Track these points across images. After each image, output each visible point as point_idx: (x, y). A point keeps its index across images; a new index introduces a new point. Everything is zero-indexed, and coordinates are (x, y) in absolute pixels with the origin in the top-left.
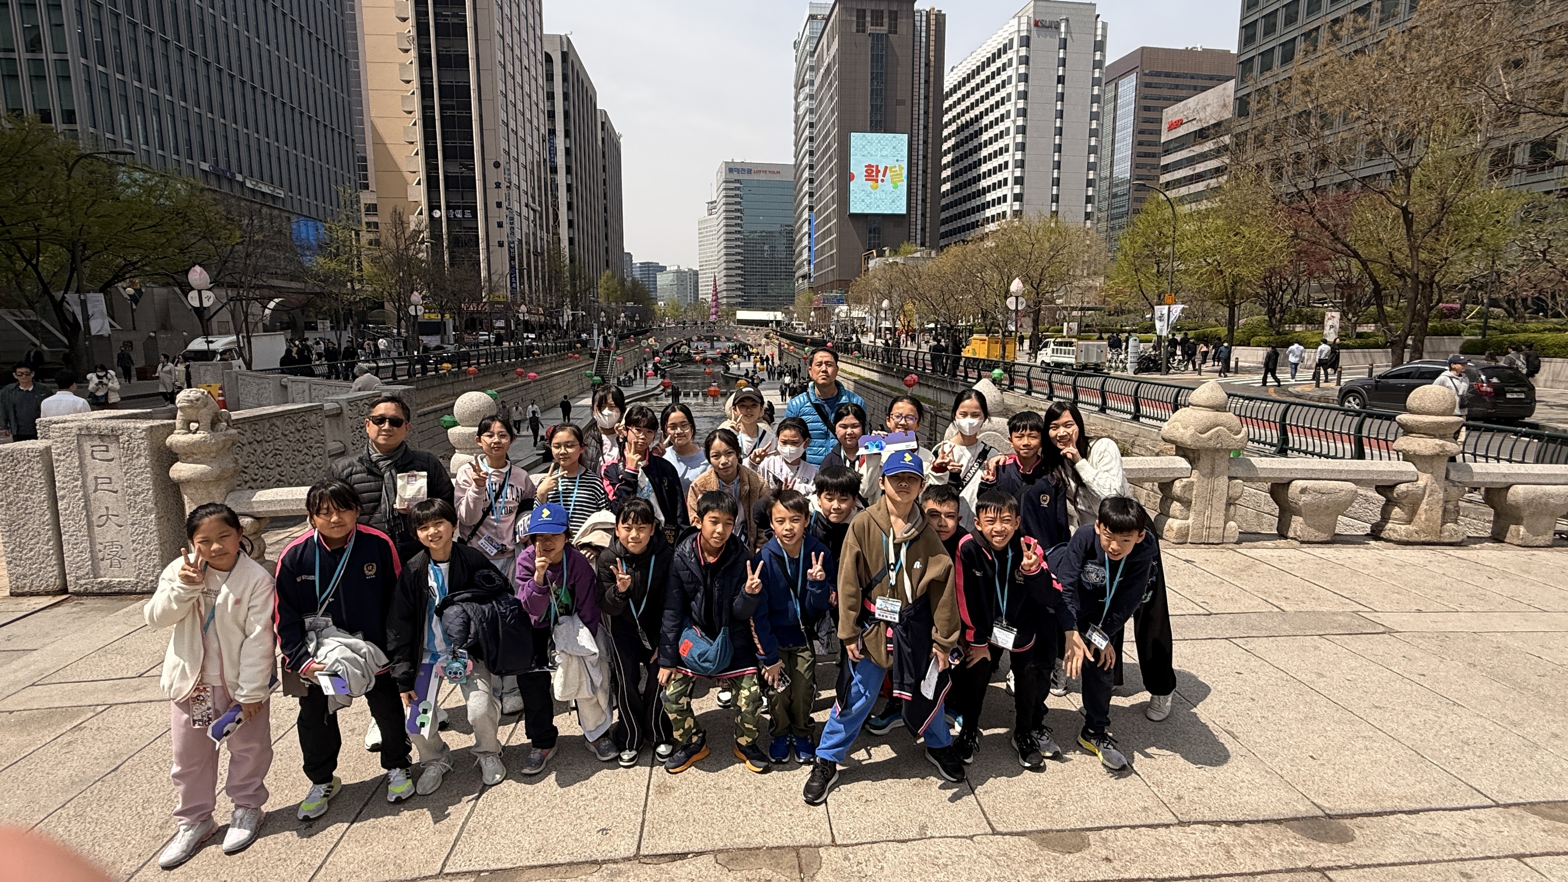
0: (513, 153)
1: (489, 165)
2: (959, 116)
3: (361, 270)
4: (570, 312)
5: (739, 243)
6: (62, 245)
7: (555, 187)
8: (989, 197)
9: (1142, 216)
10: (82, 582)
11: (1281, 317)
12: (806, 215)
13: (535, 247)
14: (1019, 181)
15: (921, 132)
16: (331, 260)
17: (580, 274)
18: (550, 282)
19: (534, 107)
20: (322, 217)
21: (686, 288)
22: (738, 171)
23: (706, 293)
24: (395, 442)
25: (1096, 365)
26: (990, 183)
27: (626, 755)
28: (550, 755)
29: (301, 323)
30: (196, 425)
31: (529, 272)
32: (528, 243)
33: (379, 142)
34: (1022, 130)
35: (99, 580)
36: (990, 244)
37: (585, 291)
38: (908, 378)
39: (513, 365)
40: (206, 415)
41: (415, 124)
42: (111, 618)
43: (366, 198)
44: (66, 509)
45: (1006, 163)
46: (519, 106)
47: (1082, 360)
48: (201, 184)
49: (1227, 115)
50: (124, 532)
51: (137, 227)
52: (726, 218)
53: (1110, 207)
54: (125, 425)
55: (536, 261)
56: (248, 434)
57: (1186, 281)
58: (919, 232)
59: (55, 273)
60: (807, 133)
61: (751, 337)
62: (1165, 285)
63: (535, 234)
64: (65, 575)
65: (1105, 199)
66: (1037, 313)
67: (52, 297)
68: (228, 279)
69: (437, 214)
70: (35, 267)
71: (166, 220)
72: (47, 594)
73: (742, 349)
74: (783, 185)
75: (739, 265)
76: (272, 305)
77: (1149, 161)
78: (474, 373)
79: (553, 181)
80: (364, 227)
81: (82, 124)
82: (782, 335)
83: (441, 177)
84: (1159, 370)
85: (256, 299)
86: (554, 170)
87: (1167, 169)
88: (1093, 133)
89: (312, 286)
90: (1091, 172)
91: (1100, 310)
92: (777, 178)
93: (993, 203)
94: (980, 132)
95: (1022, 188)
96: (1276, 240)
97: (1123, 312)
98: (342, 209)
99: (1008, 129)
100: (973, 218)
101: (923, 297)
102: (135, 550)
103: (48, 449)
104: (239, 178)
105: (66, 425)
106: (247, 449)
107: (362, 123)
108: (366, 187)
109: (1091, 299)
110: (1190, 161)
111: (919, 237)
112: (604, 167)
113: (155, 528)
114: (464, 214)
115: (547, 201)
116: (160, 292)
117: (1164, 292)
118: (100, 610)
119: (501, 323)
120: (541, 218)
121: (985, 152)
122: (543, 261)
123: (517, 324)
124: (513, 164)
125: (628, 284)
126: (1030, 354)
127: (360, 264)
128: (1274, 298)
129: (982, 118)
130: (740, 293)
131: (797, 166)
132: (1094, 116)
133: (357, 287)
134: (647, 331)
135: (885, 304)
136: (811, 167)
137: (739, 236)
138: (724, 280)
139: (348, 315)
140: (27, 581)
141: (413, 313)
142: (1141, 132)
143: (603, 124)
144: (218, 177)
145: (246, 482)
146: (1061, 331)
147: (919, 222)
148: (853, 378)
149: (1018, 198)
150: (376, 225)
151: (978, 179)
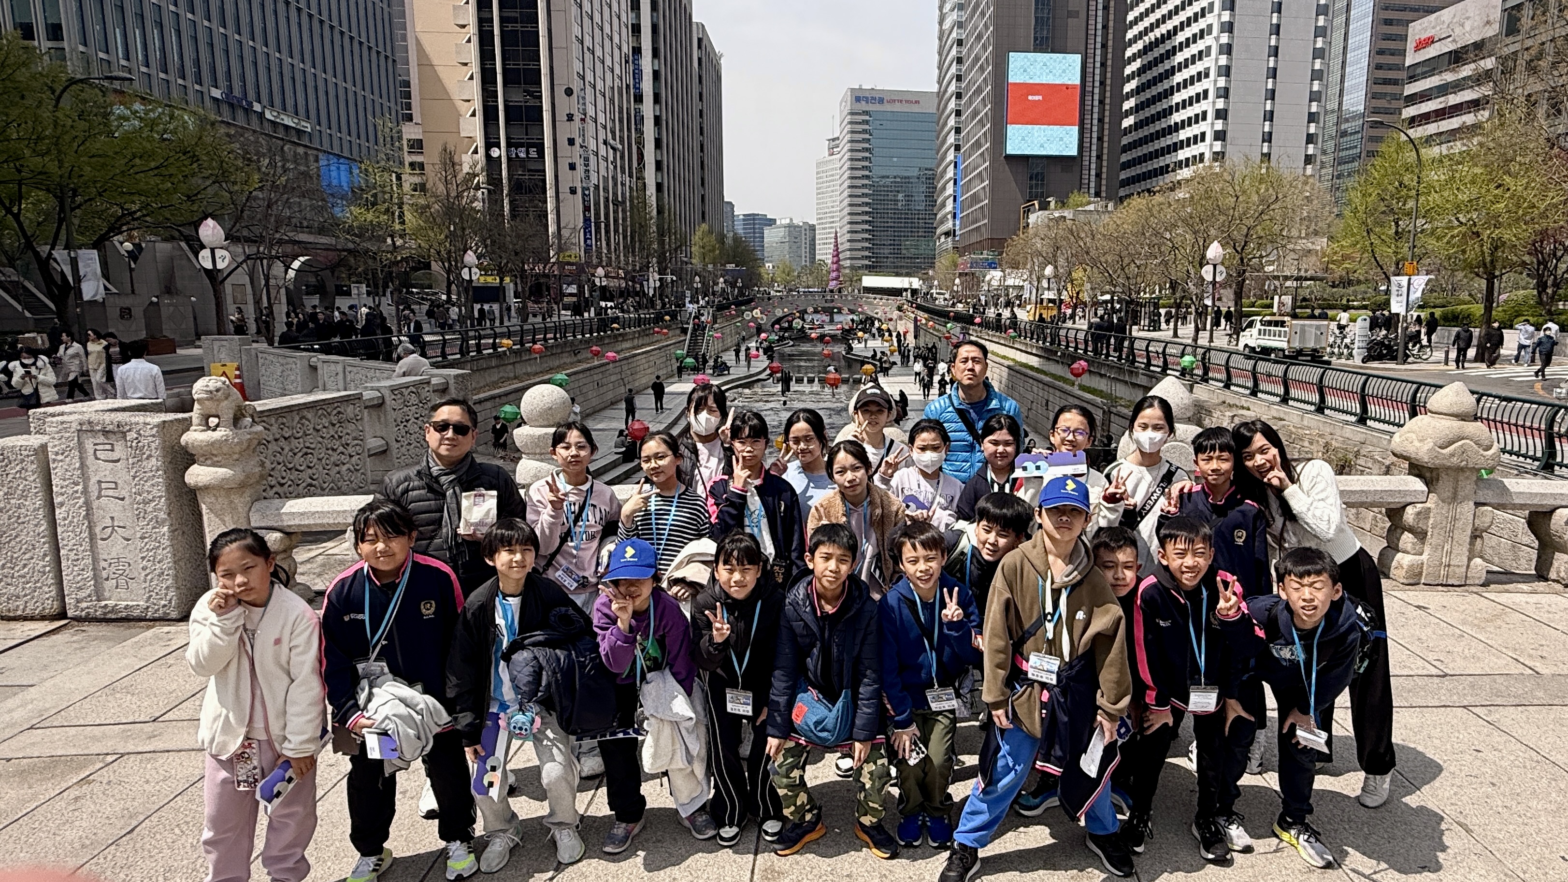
0: (589, 77)
1: (560, 91)
2: (1146, 31)
3: (403, 223)
4: (657, 277)
5: (866, 191)
6: (48, 190)
7: (640, 120)
8: (1183, 135)
9: (1378, 161)
10: (84, 605)
11: (1554, 293)
12: (951, 156)
13: (615, 194)
14: (1221, 114)
15: (1098, 52)
16: (368, 210)
17: (669, 229)
18: (632, 238)
19: (615, 21)
20: (355, 155)
21: (799, 247)
22: (867, 100)
23: (824, 253)
24: (459, 453)
25: (1315, 350)
26: (1185, 117)
27: (728, 832)
28: (636, 831)
29: (330, 286)
30: (216, 420)
31: (607, 226)
32: (606, 190)
33: (425, 63)
34: (1227, 49)
35: (103, 603)
36: (1181, 194)
37: (676, 250)
38: (1075, 366)
39: (588, 341)
40: (227, 409)
41: (469, 41)
42: (118, 649)
43: (410, 132)
44: (65, 519)
45: (1206, 92)
46: (597, 18)
47: (1296, 345)
48: (213, 117)
49: (1491, 31)
50: (131, 548)
51: (136, 169)
52: (852, 160)
53: (1338, 148)
54: (133, 420)
55: (616, 212)
56: (274, 429)
57: (1432, 243)
58: (1093, 178)
59: (39, 224)
60: (954, 52)
61: (881, 308)
62: (1405, 250)
63: (614, 179)
64: (63, 597)
65: (1332, 138)
66: (1241, 285)
67: (37, 254)
68: (245, 233)
69: (495, 152)
70: (17, 217)
71: (171, 160)
72: (43, 618)
73: (867, 323)
74: (923, 117)
75: (867, 218)
76: (296, 264)
77: (1389, 89)
78: (539, 352)
79: (638, 111)
80: (408, 169)
81: (70, 41)
82: (919, 307)
83: (501, 107)
84: (1394, 358)
85: (278, 258)
86: (639, 99)
87: (1412, 99)
88: (1318, 54)
89: (344, 241)
90: (1314, 104)
91: (1321, 280)
92: (915, 109)
93: (1188, 142)
94: (1173, 51)
95: (1226, 124)
96: (1551, 194)
97: (1350, 283)
98: (381, 147)
99: (1209, 48)
100: (1162, 162)
101: (1095, 263)
102: (144, 569)
103: (44, 447)
104: (257, 107)
105: (65, 418)
106: (273, 447)
107: (404, 38)
108: (410, 118)
109: (1310, 266)
110: (1443, 90)
111: (1092, 185)
112: (701, 95)
113: (168, 543)
114: (528, 153)
115: (629, 137)
116: (164, 248)
117: (1404, 259)
118: (104, 638)
119: (573, 289)
120: (622, 157)
121: (1178, 78)
122: (624, 211)
123: (591, 291)
124: (589, 89)
125: (729, 241)
126: (1230, 335)
127: (401, 216)
128: (1546, 267)
129: (1175, 34)
130: (867, 253)
131: (941, 94)
132: (1320, 32)
133: (399, 242)
134: (752, 300)
135: (1049, 270)
136: (959, 96)
137: (866, 182)
138: (848, 236)
139: (389, 277)
140: (20, 603)
141: (467, 277)
142: (1381, 52)
143: (700, 40)
144: (231, 105)
145: (272, 487)
146: (1271, 306)
147: (1093, 166)
148: (1006, 363)
149: (1220, 136)
150: (421, 166)
151: (1169, 111)
